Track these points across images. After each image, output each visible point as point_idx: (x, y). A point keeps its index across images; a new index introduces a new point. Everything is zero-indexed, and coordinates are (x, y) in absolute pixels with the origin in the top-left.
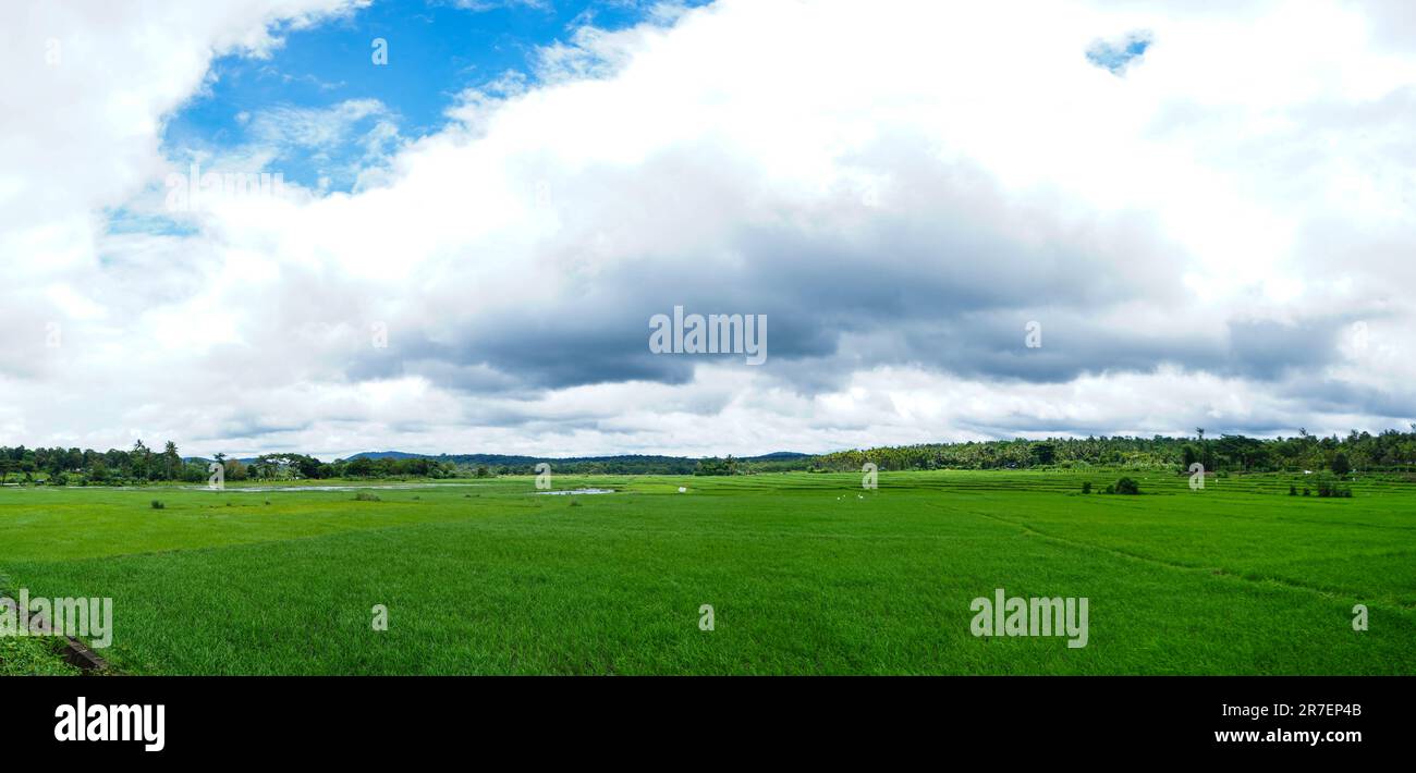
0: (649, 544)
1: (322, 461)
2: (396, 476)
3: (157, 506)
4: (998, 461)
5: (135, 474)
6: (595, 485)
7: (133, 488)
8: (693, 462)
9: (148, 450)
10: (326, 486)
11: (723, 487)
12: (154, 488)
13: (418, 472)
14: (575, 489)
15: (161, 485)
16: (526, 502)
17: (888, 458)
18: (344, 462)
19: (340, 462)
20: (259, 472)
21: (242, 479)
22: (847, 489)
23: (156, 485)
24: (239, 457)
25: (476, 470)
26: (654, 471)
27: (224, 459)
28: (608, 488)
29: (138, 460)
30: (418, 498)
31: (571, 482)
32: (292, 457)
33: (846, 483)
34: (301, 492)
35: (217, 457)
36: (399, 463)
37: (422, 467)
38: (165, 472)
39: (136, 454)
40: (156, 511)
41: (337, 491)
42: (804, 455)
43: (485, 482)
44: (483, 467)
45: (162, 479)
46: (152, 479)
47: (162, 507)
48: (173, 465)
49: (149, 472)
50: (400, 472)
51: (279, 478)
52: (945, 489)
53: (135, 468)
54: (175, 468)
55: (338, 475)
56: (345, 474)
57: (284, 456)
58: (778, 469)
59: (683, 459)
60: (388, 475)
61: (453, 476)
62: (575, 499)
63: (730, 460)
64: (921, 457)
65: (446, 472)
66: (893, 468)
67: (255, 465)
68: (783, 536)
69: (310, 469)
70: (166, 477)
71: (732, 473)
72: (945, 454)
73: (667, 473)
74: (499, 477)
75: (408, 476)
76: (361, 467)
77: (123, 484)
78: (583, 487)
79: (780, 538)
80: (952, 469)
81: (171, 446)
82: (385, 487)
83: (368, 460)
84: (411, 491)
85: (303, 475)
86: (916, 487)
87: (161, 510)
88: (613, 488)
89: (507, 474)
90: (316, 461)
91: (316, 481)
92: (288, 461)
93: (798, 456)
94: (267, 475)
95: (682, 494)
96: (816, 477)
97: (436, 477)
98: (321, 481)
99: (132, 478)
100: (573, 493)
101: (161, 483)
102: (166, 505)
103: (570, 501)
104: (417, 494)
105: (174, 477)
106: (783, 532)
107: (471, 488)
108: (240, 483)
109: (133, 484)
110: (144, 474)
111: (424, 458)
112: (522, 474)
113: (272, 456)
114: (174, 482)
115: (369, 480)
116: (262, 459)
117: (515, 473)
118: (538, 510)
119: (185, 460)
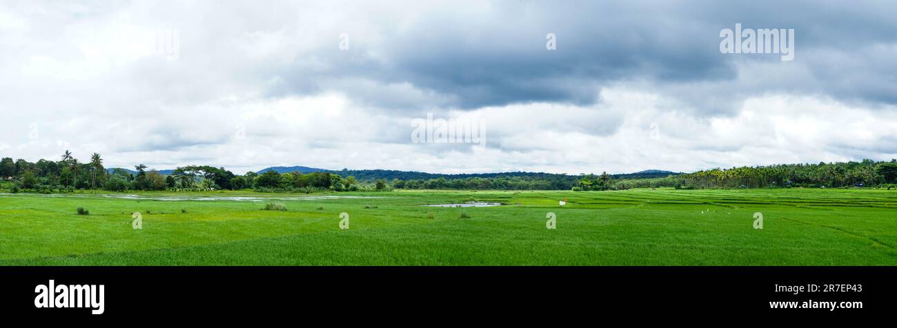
0: (532, 252)
1: (235, 173)
2: (302, 189)
3: (82, 212)
4: (847, 180)
5: (62, 183)
6: (483, 199)
7: (61, 196)
8: (571, 178)
9: (75, 160)
10: (238, 197)
11: (598, 202)
12: (79, 196)
13: (322, 185)
14: (464, 202)
15: (87, 193)
16: (419, 214)
17: (747, 177)
18: (254, 175)
19: (252, 174)
20: (177, 182)
21: (162, 188)
22: (710, 204)
23: (82, 193)
24: (158, 168)
25: (374, 185)
26: (537, 187)
27: (145, 170)
28: (495, 201)
29: (66, 170)
30: (321, 209)
31: (460, 196)
32: (207, 169)
33: (710, 198)
34: (215, 201)
35: (138, 168)
36: (304, 176)
37: (324, 181)
38: (90, 181)
39: (62, 165)
40: (81, 218)
41: (248, 201)
42: (671, 173)
43: (383, 195)
44: (381, 181)
45: (87, 187)
46: (78, 187)
47: (87, 213)
48: (97, 175)
49: (75, 181)
50: (305, 185)
51: (195, 189)
52: (798, 205)
53: (62, 177)
54: (99, 177)
55: (249, 187)
56: (256, 186)
57: (200, 168)
58: (648, 185)
59: (563, 176)
60: (295, 187)
61: (354, 189)
62: (464, 211)
63: (605, 177)
64: (777, 176)
65: (347, 186)
66: (752, 186)
67: (173, 176)
68: (650, 246)
69: (223, 181)
70: (91, 186)
71: (607, 189)
72: (799, 173)
73: (548, 188)
74: (396, 191)
75: (312, 189)
76: (269, 181)
77: (51, 191)
78: (472, 200)
79: (648, 248)
80: (806, 187)
81: (96, 157)
82: (291, 199)
83: (276, 173)
84: (316, 202)
85: (217, 185)
86: (772, 203)
87: (87, 216)
88: (499, 202)
89: (403, 188)
90: (229, 173)
91: (229, 191)
92: (203, 173)
93: (666, 174)
94: (184, 186)
95: (561, 207)
96: (683, 193)
97: (339, 190)
98: (233, 191)
99: (60, 186)
100: (463, 206)
101: (86, 191)
102: (90, 212)
103: (460, 214)
104: (319, 205)
105: (98, 185)
106: (651, 243)
107: (371, 200)
108: (159, 193)
109: (60, 192)
110: (70, 183)
111: (328, 173)
112: (416, 188)
113: (189, 168)
114: (99, 191)
115: (276, 192)
116: (180, 171)
117: (410, 187)
118: (431, 221)
119: (108, 171)
